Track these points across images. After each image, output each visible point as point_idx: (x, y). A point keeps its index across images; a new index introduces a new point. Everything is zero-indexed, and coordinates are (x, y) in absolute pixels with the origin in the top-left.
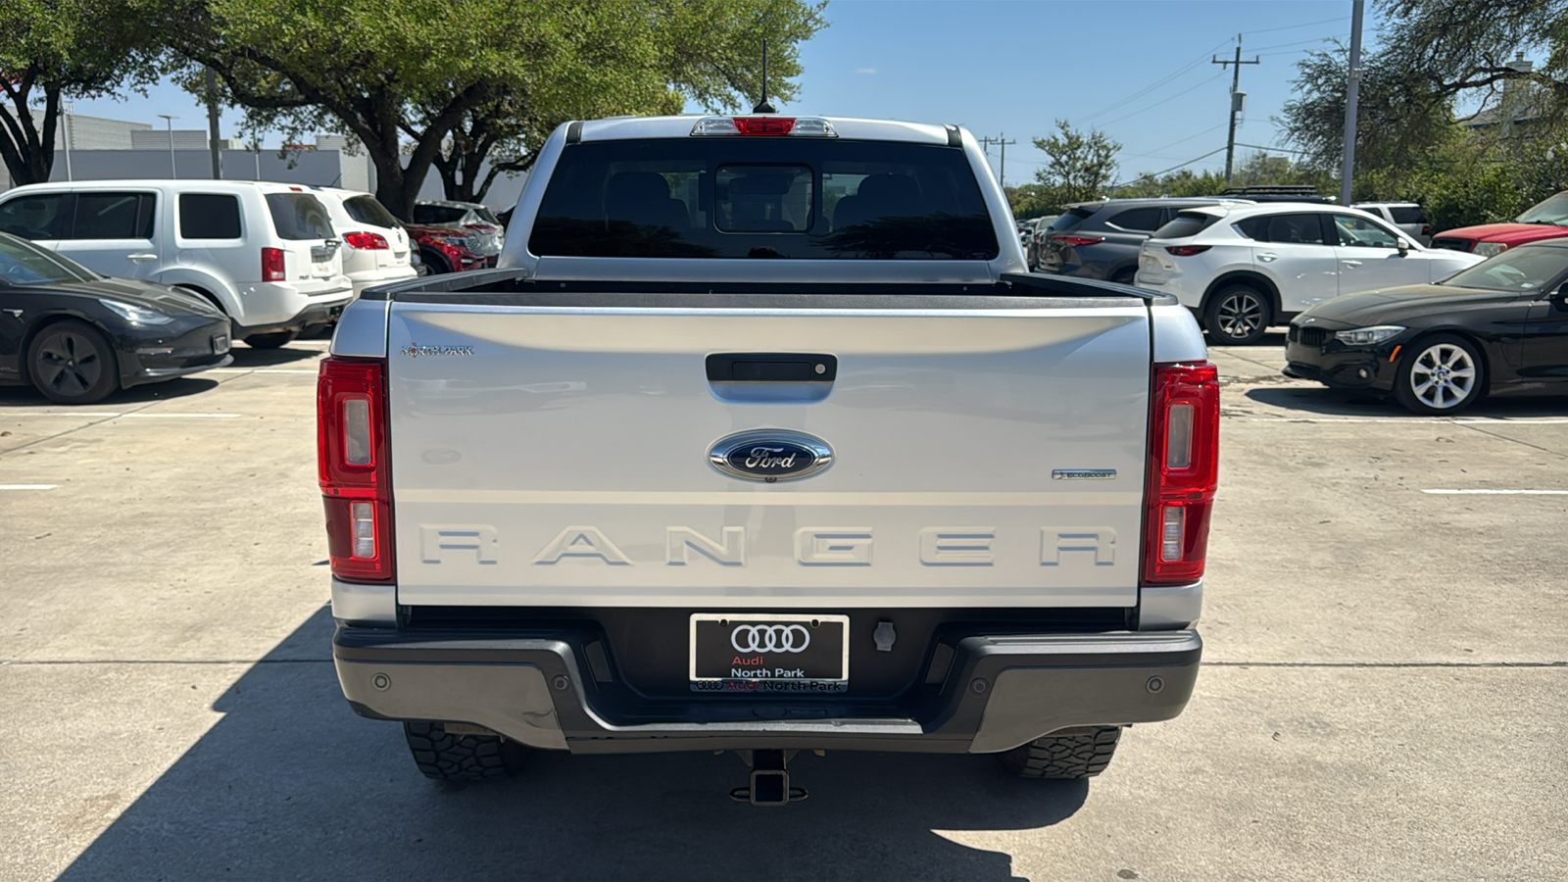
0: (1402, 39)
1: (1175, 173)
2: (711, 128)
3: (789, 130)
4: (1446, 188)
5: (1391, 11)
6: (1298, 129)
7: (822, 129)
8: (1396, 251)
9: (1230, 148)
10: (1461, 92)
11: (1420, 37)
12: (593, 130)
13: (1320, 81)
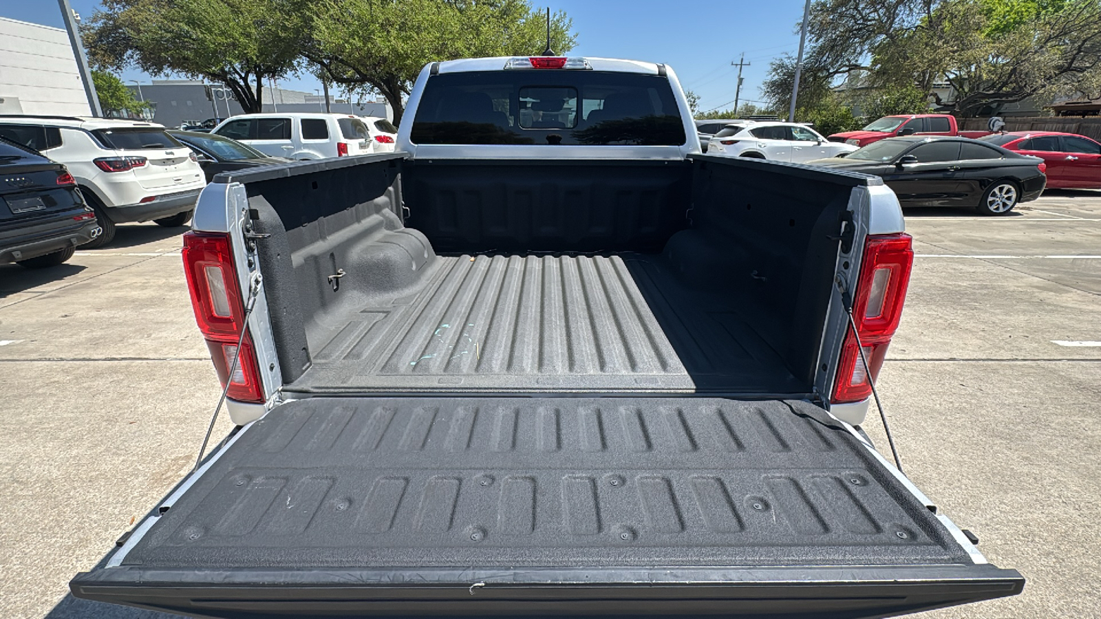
0: (814, 52)
1: (712, 112)
2: (517, 64)
3: (563, 65)
4: (825, 117)
5: (811, 40)
6: (768, 92)
7: (583, 65)
8: (816, 143)
9: (736, 101)
10: (836, 76)
11: (821, 51)
12: (446, 66)
13: (779, 71)
